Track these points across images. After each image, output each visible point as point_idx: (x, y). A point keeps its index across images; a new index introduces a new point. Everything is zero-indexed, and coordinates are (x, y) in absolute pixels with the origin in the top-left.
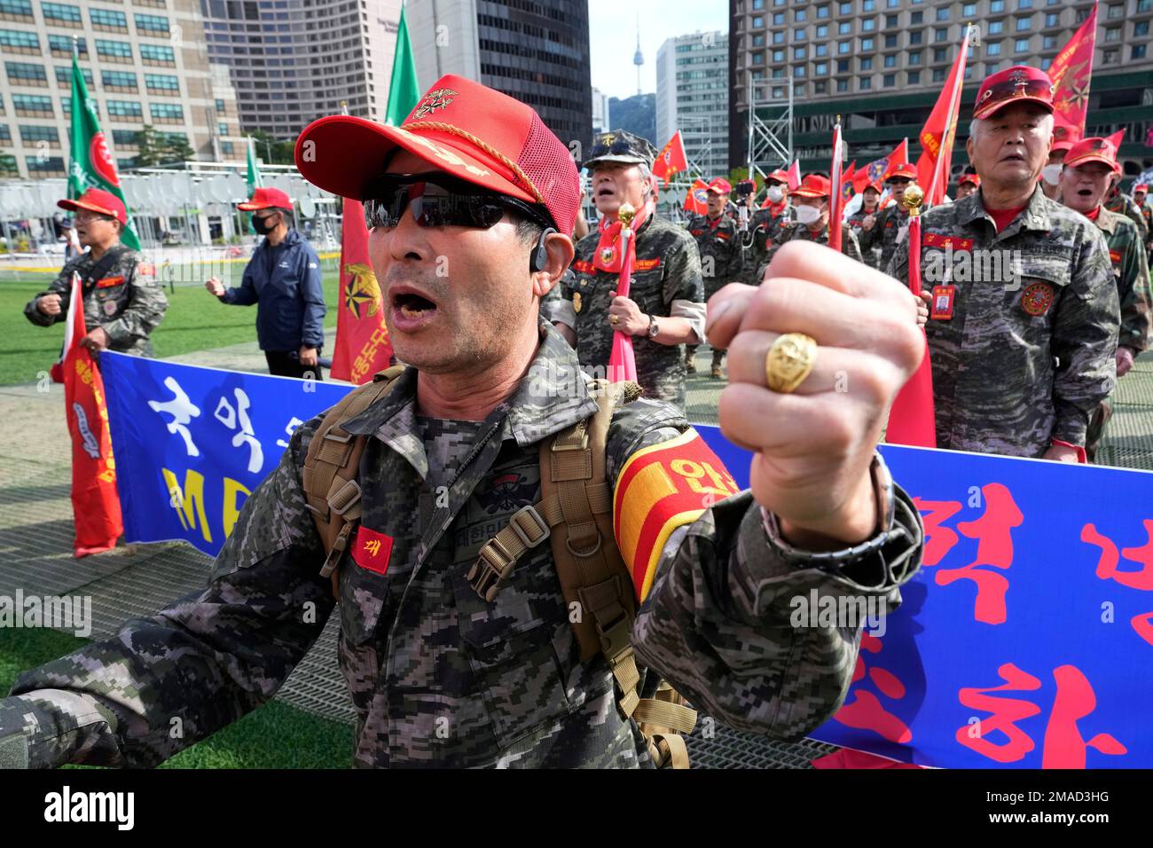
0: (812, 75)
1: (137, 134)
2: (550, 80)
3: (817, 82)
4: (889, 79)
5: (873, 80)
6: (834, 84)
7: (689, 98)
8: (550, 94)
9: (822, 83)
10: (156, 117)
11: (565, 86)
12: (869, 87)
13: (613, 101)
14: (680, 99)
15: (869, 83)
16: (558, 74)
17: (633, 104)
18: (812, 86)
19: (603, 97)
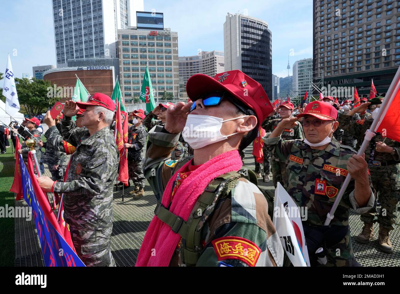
0: (340, 68)
1: (163, 93)
2: (260, 75)
3: (341, 70)
4: (368, 67)
5: (362, 68)
6: (348, 70)
7: (302, 77)
8: (260, 78)
9: (344, 70)
10: (167, 89)
11: (264, 76)
12: (360, 70)
13: (281, 78)
14: (299, 77)
15: (360, 69)
16: (262, 73)
17: (286, 79)
18: (340, 71)
19: (278, 78)
